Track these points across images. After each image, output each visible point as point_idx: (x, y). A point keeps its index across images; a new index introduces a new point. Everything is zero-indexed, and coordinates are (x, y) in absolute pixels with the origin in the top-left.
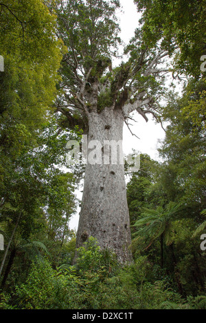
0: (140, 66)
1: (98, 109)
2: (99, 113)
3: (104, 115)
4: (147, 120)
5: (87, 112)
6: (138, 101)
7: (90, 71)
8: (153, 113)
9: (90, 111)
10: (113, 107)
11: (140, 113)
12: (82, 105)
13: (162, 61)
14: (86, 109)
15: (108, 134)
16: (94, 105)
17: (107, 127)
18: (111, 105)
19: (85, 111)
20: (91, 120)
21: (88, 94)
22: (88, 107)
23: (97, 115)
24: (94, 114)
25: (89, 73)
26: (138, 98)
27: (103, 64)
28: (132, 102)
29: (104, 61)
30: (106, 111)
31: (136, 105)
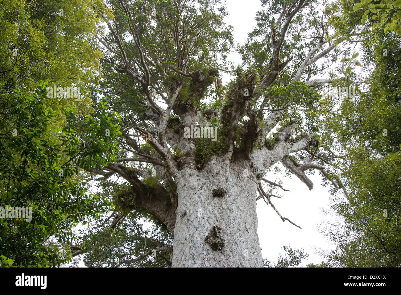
0: (274, 72)
1: (198, 162)
2: (199, 169)
3: (209, 172)
4: (310, 185)
5: (174, 169)
6: (282, 143)
7: (177, 91)
8: (321, 169)
9: (180, 167)
10: (230, 155)
11: (291, 169)
12: (163, 155)
13: (320, 67)
14: (171, 164)
15: (221, 208)
16: (188, 154)
17: (219, 194)
18: (225, 151)
19: (168, 167)
20: (182, 182)
21: (176, 136)
22: (175, 159)
23: (196, 172)
24: (188, 171)
25: (175, 96)
26: (282, 138)
27: (202, 78)
28: (269, 146)
29: (204, 72)
30: (215, 164)
31: (279, 150)
